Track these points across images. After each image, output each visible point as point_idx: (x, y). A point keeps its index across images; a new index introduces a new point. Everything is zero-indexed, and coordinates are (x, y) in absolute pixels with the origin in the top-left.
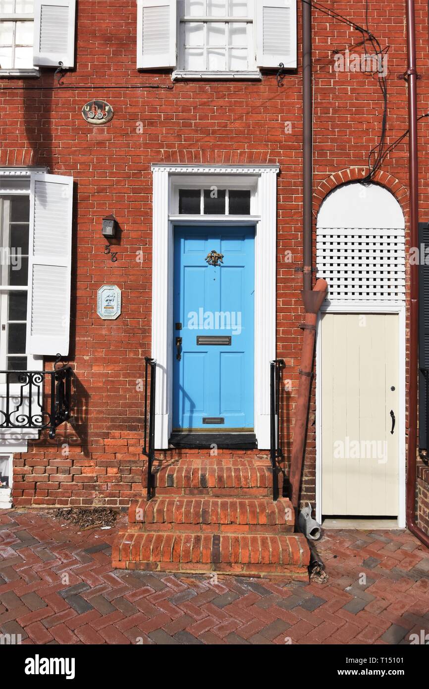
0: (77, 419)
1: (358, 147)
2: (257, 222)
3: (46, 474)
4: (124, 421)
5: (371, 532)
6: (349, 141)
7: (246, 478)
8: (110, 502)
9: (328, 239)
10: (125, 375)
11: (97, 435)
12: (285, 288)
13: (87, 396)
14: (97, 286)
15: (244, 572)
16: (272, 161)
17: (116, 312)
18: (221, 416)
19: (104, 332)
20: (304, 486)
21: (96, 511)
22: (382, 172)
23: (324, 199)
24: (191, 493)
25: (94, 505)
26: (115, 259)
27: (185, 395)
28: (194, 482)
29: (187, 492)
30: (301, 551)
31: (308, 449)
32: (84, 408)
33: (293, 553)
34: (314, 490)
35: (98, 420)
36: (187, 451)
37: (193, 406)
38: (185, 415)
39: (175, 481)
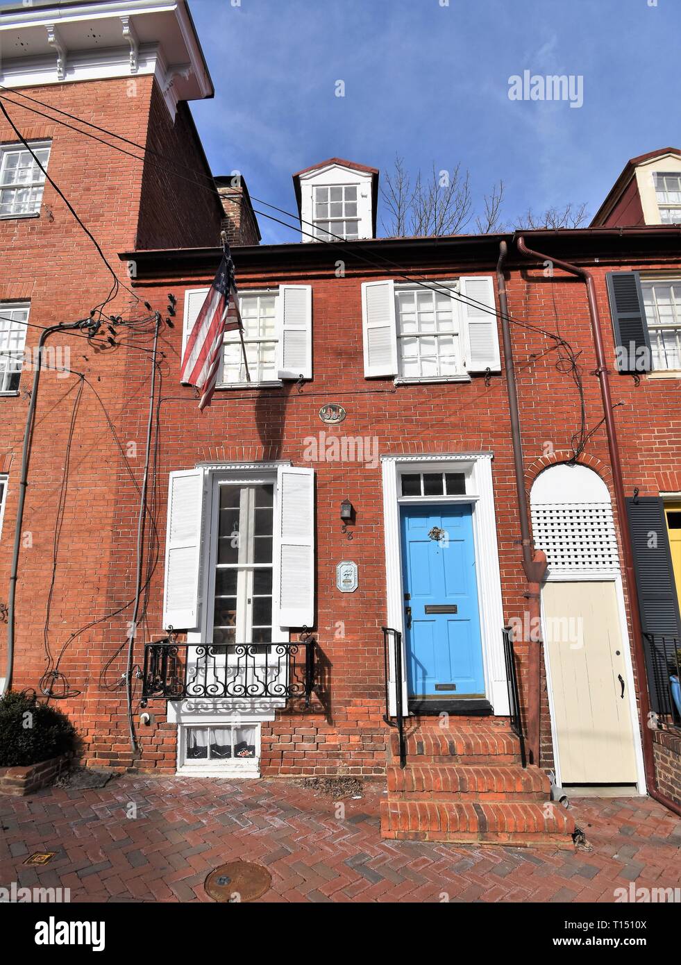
0: (320, 687)
1: (560, 433)
2: (476, 501)
3: (292, 743)
4: (365, 688)
5: (614, 800)
6: (552, 429)
7: (493, 745)
8: (354, 771)
9: (541, 514)
10: (365, 644)
11: (339, 703)
12: (507, 559)
13: (329, 665)
14: (337, 562)
15: (511, 842)
16: (485, 448)
17: (354, 585)
18: (452, 682)
19: (343, 604)
20: (542, 753)
21: (341, 780)
22: (585, 454)
23: (535, 479)
24: (441, 761)
25: (338, 774)
26: (351, 538)
27: (417, 662)
28: (444, 749)
29: (437, 759)
30: (565, 819)
31: (543, 715)
32: (327, 677)
33: (557, 821)
34: (551, 757)
35: (340, 688)
36: (425, 718)
37: (425, 673)
38: (418, 682)
39: (425, 749)
